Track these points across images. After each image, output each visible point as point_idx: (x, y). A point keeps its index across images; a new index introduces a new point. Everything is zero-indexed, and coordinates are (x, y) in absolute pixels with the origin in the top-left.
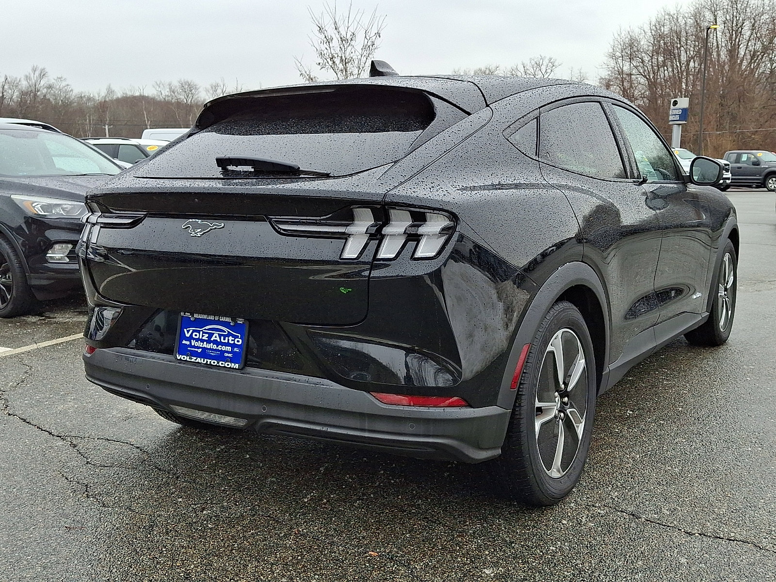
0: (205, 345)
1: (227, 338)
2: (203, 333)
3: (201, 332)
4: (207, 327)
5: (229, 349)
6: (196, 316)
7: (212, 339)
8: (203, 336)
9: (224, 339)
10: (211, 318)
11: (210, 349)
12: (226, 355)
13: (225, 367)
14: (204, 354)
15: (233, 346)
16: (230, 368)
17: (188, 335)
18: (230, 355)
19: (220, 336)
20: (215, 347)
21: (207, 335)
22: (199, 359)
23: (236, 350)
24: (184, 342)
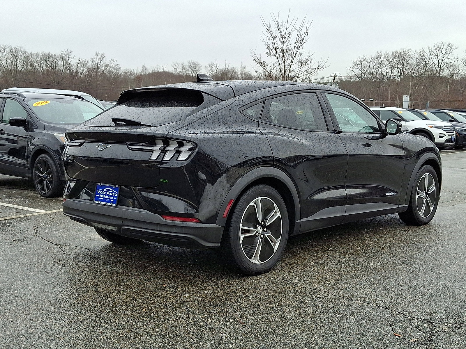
0: (104, 197)
1: (112, 193)
2: (104, 191)
3: (103, 191)
4: (105, 189)
5: (112, 198)
6: (102, 184)
7: (107, 194)
8: (104, 193)
9: (111, 194)
10: (107, 185)
11: (106, 198)
12: (111, 200)
13: (110, 205)
14: (104, 200)
15: (114, 197)
16: (112, 206)
17: (98, 193)
18: (113, 201)
19: (110, 192)
20: (108, 197)
21: (105, 192)
22: (101, 202)
23: (115, 198)
24: (97, 195)
